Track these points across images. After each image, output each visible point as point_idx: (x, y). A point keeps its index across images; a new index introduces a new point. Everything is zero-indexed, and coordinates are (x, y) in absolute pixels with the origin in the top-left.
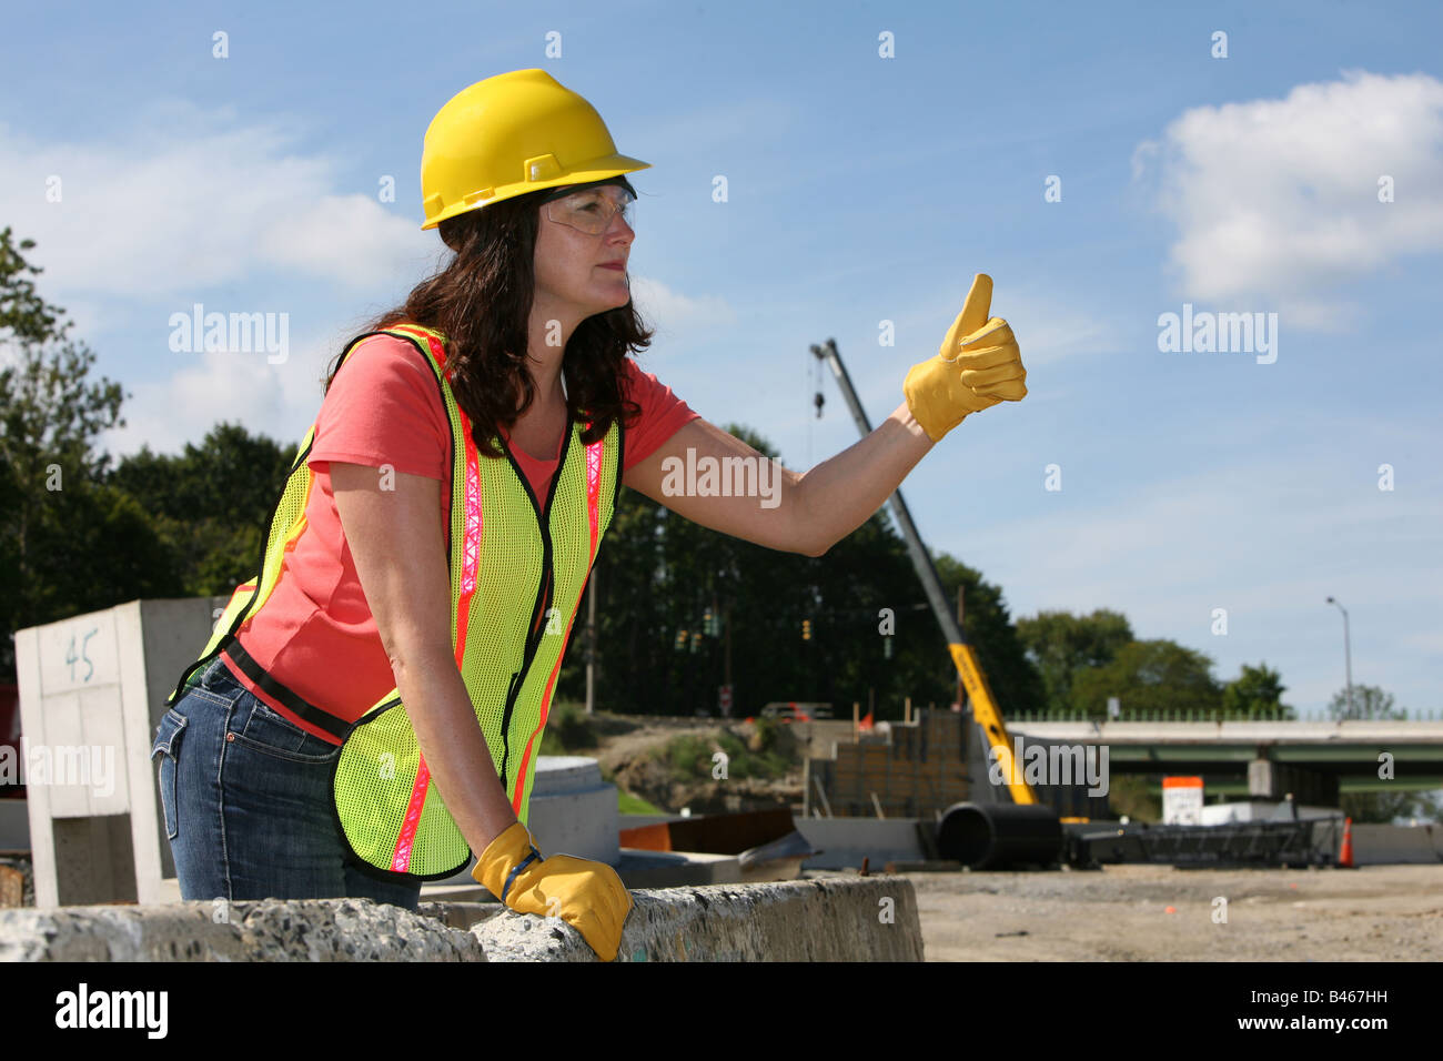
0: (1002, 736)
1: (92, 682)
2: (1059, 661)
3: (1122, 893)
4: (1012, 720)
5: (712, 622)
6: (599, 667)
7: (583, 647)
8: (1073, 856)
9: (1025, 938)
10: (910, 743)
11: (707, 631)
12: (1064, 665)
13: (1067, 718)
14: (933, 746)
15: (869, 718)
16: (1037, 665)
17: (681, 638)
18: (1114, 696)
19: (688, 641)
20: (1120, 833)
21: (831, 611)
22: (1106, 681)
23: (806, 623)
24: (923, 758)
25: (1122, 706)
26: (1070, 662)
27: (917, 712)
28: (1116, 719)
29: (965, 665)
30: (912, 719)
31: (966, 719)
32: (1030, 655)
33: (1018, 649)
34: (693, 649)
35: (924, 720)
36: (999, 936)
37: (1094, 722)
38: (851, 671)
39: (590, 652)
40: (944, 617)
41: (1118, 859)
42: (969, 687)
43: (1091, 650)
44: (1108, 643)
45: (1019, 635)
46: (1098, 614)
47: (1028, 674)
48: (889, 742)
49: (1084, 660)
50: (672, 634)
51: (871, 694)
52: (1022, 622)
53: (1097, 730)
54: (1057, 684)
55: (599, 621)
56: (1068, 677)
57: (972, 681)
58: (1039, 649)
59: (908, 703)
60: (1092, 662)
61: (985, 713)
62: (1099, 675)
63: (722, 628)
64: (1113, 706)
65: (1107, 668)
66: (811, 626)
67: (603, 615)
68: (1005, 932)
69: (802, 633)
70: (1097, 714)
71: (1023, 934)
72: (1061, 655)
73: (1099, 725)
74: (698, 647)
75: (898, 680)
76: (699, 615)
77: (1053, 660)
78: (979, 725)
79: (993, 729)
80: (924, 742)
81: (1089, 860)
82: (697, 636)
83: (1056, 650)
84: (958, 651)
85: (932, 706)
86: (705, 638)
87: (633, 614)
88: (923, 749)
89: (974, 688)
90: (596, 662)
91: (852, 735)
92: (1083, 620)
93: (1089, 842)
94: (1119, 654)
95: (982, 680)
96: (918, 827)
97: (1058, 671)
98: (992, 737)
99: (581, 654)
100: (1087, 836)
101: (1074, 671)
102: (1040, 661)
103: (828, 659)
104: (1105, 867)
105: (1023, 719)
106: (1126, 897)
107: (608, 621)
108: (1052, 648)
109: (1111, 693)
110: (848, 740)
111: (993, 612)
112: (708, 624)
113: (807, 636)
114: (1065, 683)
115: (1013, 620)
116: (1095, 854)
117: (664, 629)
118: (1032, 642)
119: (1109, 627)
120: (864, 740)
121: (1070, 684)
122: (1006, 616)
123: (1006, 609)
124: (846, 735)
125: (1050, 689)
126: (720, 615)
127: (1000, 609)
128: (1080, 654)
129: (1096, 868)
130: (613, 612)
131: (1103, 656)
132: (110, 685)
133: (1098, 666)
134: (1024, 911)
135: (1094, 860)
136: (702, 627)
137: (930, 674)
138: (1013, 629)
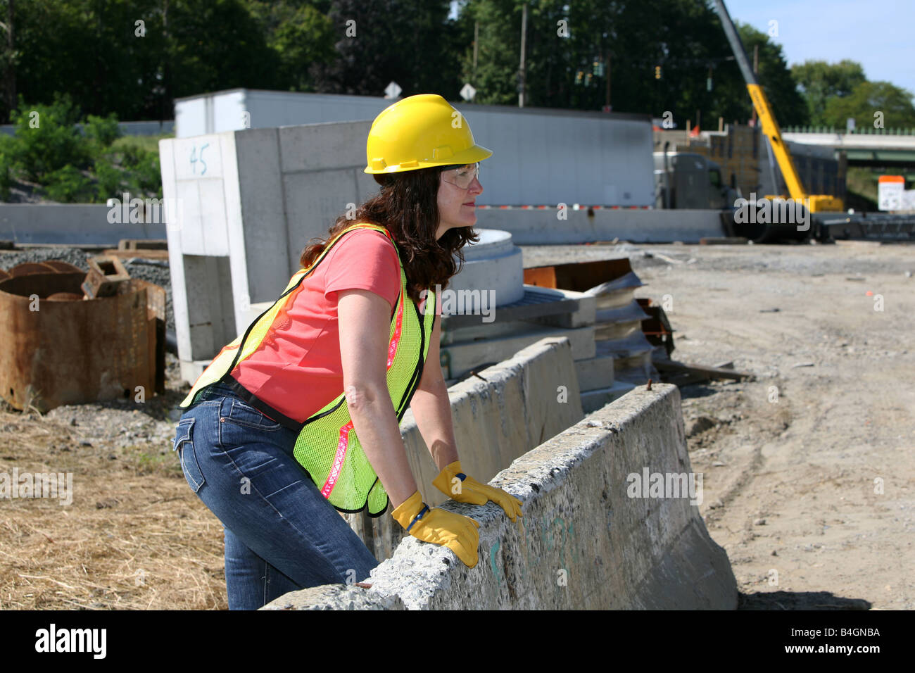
0: (780, 144)
1: (206, 175)
2: (818, 92)
3: (845, 267)
4: (786, 131)
5: (599, 68)
6: (527, 96)
7: (517, 82)
8: (818, 234)
9: (777, 314)
10: (722, 146)
11: (595, 73)
12: (821, 95)
13: (821, 131)
14: (736, 148)
15: (697, 128)
16: (805, 94)
17: (579, 77)
18: (851, 117)
19: (583, 78)
20: (848, 220)
21: (674, 58)
22: (847, 107)
23: (658, 69)
24: (730, 156)
25: (856, 124)
26: (825, 92)
27: (727, 127)
28: (852, 132)
29: (757, 97)
30: (723, 130)
31: (757, 132)
32: (800, 88)
33: (792, 85)
34: (587, 82)
35: (731, 132)
36: (762, 312)
37: (838, 134)
38: (686, 96)
39: (521, 86)
40: (744, 67)
41: (846, 237)
42: (759, 112)
43: (838, 85)
44: (850, 82)
45: (793, 76)
46: (844, 63)
47: (798, 100)
48: (708, 145)
49: (834, 92)
50: (573, 74)
51: (698, 113)
52: (795, 66)
53: (840, 139)
54: (817, 106)
55: (527, 65)
56: (823, 102)
57: (761, 108)
58: (805, 84)
59: (721, 120)
60: (839, 93)
61: (770, 128)
62: (843, 102)
63: (605, 70)
64: (851, 124)
65: (848, 98)
66: (661, 71)
67: (529, 61)
68: (765, 309)
69: (655, 75)
70: (840, 128)
71: (777, 310)
72: (819, 88)
73: (841, 136)
74: (590, 83)
75: (716, 102)
76: (591, 62)
77: (814, 91)
78: (765, 136)
79: (774, 139)
80: (731, 146)
81: (828, 237)
82: (589, 76)
83: (817, 85)
84: (754, 90)
85: (736, 123)
86: (595, 78)
87: (549, 60)
88: (730, 151)
89: (763, 113)
90: (525, 91)
91: (685, 140)
92: (834, 66)
93: (828, 226)
94: (856, 90)
95: (768, 108)
96: (721, 216)
97: (817, 98)
98: (773, 144)
99: (516, 86)
100: (827, 222)
101: (828, 98)
102: (806, 92)
103: (672, 89)
104: (838, 242)
105: (793, 132)
106: (847, 270)
107: (533, 65)
108: (813, 84)
109: (849, 115)
110: (683, 144)
111: (777, 61)
112: (596, 69)
113: (658, 76)
114: (821, 106)
115: (789, 66)
116: (832, 233)
117: (568, 69)
118: (801, 79)
119: (850, 70)
120: (693, 142)
121: (825, 108)
122: (785, 64)
123: (784, 59)
124: (681, 140)
125: (812, 109)
126: (603, 62)
127: (781, 58)
128: (831, 88)
129: (832, 242)
130: (537, 59)
131: (846, 90)
132: (216, 179)
133: (842, 96)
134: (779, 291)
135: (831, 238)
136: (592, 69)
137: (736, 100)
138: (789, 72)
